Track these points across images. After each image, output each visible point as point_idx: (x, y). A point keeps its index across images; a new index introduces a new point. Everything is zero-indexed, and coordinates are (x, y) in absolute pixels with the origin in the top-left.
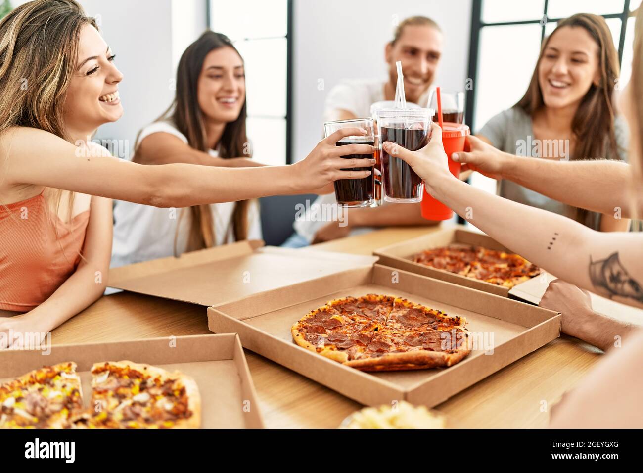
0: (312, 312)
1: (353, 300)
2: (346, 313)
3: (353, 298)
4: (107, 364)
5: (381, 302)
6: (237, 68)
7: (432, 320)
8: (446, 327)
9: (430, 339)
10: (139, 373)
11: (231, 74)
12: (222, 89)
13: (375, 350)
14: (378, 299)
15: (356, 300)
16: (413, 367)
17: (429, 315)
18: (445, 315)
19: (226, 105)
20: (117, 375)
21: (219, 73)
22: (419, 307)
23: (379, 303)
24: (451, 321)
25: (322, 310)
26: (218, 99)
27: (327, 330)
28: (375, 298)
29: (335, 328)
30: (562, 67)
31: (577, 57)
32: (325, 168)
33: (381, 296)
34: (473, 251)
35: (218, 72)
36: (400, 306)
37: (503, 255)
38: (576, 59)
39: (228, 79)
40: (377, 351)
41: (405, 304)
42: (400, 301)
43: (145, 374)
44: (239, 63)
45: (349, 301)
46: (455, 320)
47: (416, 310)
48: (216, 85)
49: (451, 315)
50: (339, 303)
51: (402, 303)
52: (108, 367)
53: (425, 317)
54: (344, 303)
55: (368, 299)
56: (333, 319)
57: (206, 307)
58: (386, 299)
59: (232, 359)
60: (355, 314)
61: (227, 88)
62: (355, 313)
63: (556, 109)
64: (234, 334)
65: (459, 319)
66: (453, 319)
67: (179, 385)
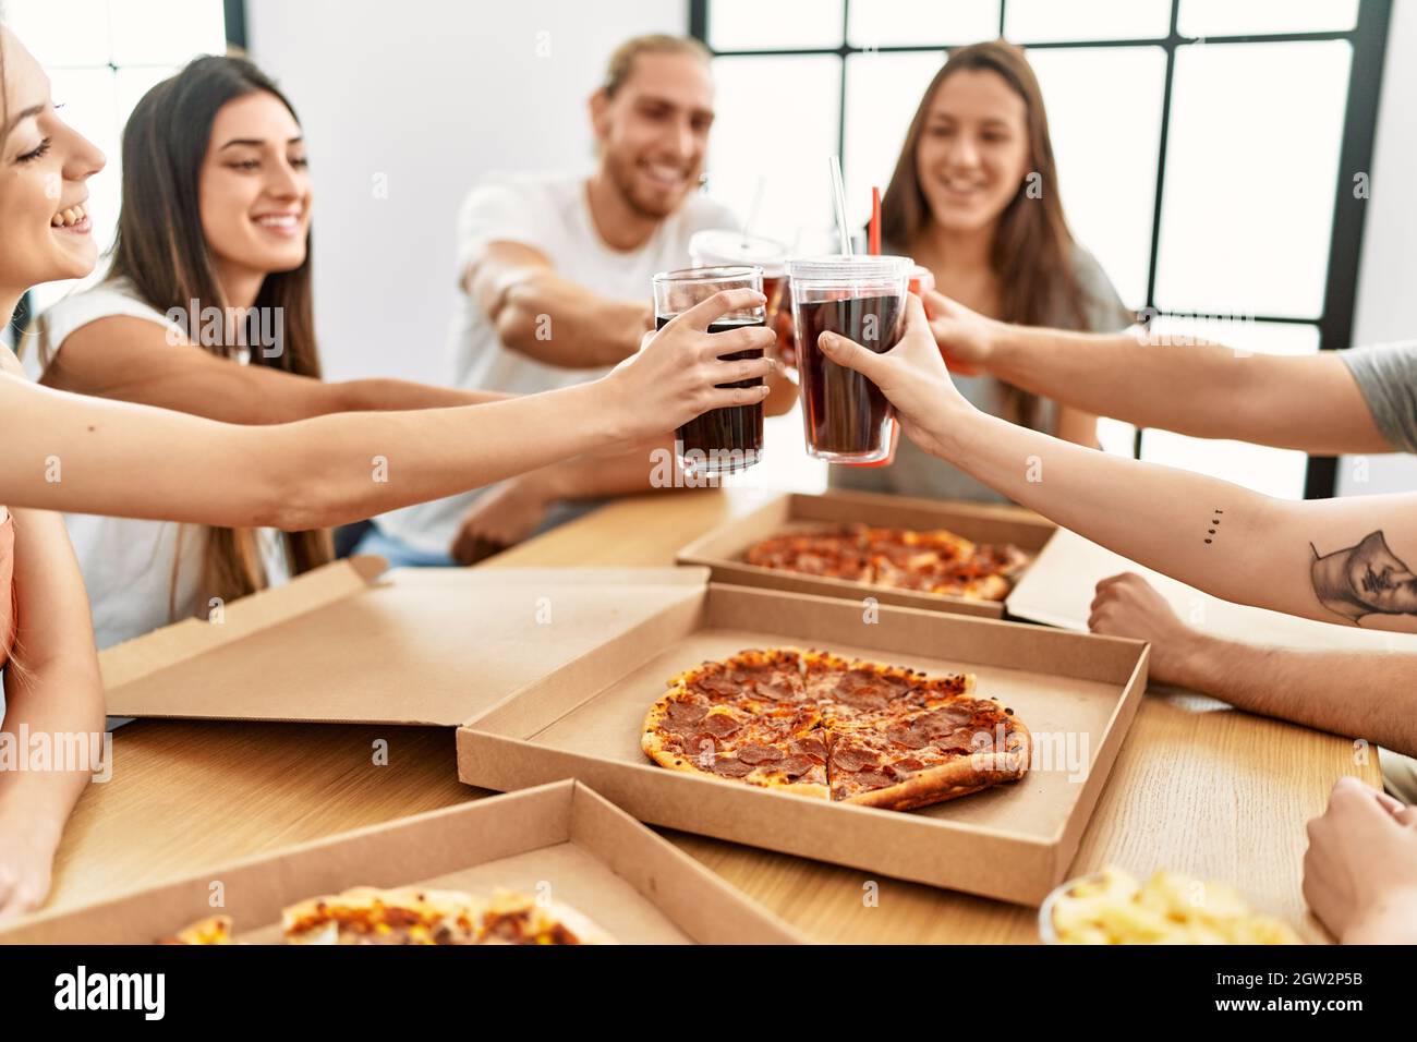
0: (660, 705)
1: (718, 668)
2: (723, 699)
3: (717, 664)
4: (321, 907)
5: (774, 664)
6: (294, 141)
7: (902, 689)
8: (940, 699)
9: (936, 729)
10: (410, 912)
11: (281, 156)
12: (265, 194)
13: (857, 769)
14: (766, 659)
15: (722, 669)
16: (961, 792)
17: (892, 679)
18: (923, 675)
19: (277, 233)
20: (361, 927)
21: (252, 157)
22: (861, 666)
23: (771, 668)
24: (945, 686)
25: (674, 700)
26: (255, 219)
27: (722, 742)
28: (761, 659)
29: (732, 735)
30: (968, 152)
31: (994, 130)
32: (693, 385)
33: (770, 651)
34: (846, 535)
35: (250, 154)
36: (818, 668)
37: (910, 538)
38: (990, 134)
39: (276, 168)
40: (861, 771)
41: (829, 663)
42: (815, 657)
43: (427, 910)
44: (293, 132)
45: (711, 671)
46: (954, 684)
47: (857, 672)
48: (250, 186)
49: (935, 674)
50: (694, 678)
51: (820, 662)
52: (328, 913)
53: (886, 686)
54: (703, 677)
55: (746, 662)
56: (716, 716)
57: (453, 729)
58: (782, 658)
59: (567, 841)
60: (745, 698)
61: (277, 191)
62: (743, 694)
63: (957, 234)
64: (569, 782)
65: (963, 680)
66: (948, 682)
67: (542, 921)
